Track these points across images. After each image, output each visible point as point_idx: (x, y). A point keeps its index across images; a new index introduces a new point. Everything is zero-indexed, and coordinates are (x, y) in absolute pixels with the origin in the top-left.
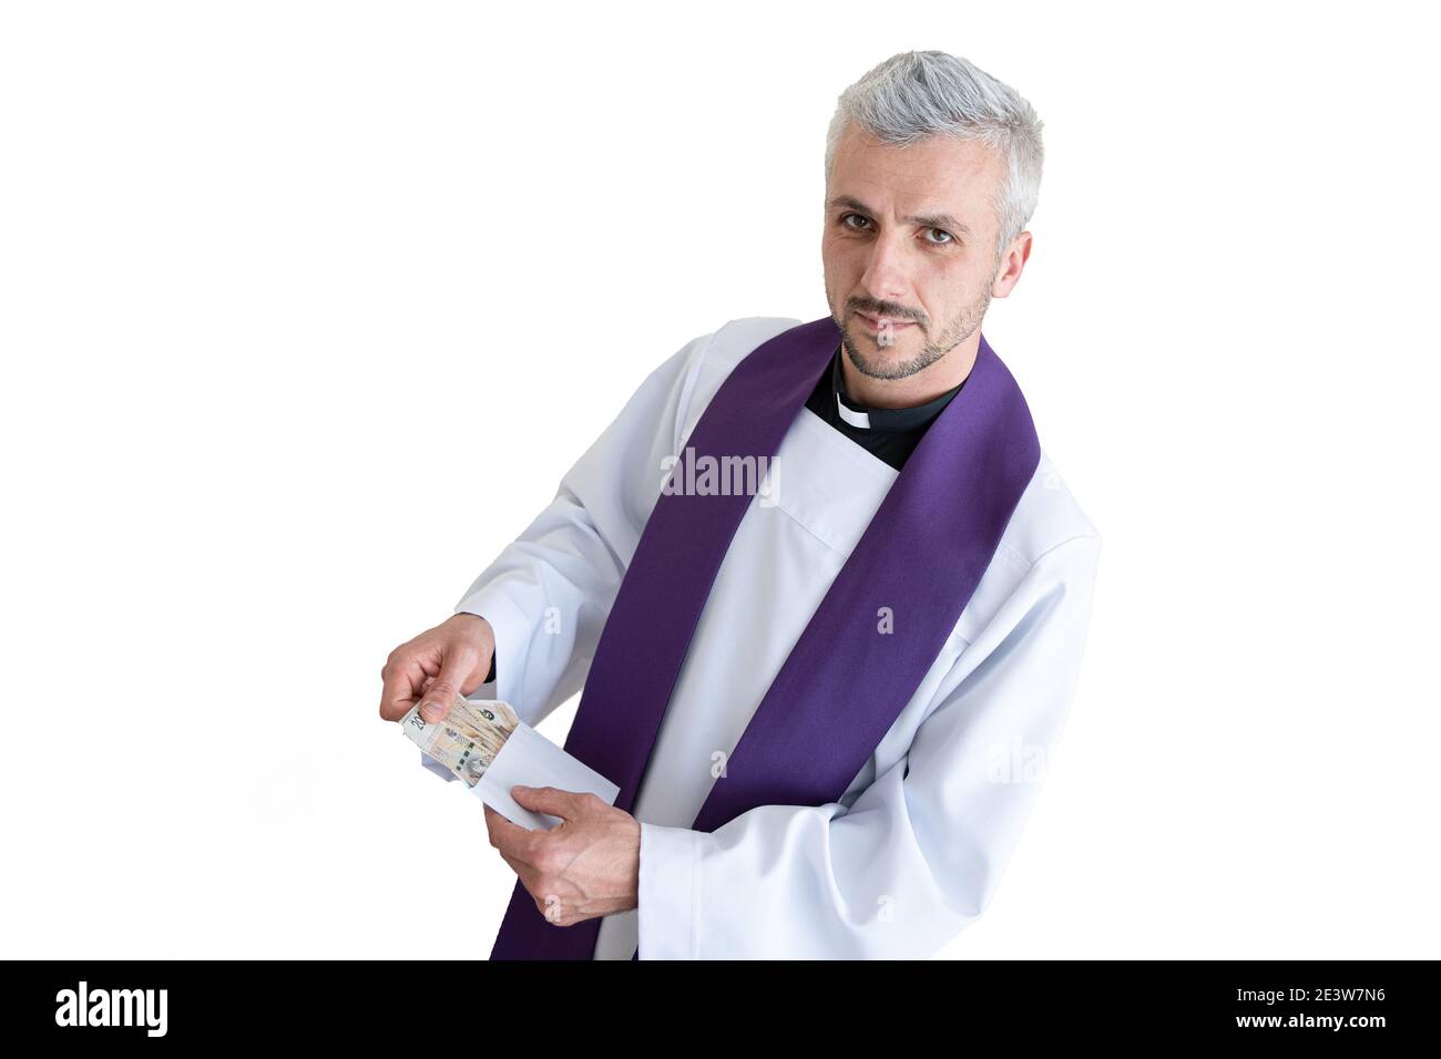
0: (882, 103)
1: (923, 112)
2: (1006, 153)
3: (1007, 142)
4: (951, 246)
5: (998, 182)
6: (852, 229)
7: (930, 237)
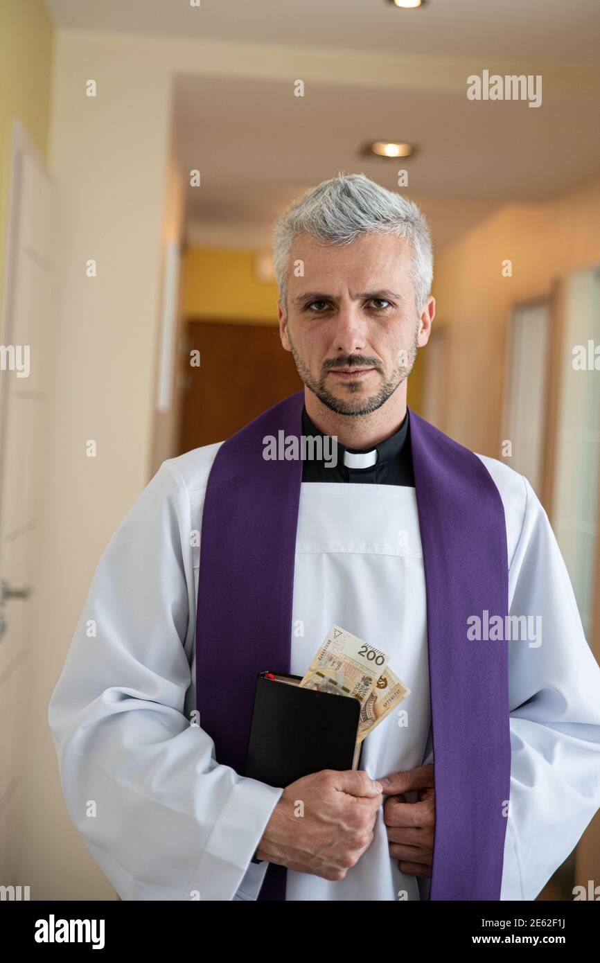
0: (328, 215)
1: (357, 218)
2: (412, 239)
3: (411, 231)
4: (390, 309)
5: (412, 260)
6: (317, 312)
7: (373, 305)
